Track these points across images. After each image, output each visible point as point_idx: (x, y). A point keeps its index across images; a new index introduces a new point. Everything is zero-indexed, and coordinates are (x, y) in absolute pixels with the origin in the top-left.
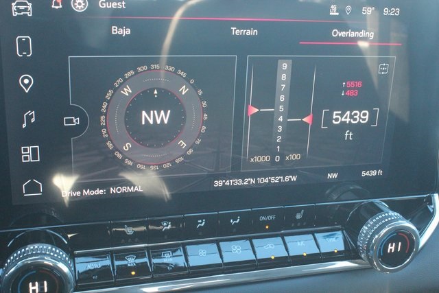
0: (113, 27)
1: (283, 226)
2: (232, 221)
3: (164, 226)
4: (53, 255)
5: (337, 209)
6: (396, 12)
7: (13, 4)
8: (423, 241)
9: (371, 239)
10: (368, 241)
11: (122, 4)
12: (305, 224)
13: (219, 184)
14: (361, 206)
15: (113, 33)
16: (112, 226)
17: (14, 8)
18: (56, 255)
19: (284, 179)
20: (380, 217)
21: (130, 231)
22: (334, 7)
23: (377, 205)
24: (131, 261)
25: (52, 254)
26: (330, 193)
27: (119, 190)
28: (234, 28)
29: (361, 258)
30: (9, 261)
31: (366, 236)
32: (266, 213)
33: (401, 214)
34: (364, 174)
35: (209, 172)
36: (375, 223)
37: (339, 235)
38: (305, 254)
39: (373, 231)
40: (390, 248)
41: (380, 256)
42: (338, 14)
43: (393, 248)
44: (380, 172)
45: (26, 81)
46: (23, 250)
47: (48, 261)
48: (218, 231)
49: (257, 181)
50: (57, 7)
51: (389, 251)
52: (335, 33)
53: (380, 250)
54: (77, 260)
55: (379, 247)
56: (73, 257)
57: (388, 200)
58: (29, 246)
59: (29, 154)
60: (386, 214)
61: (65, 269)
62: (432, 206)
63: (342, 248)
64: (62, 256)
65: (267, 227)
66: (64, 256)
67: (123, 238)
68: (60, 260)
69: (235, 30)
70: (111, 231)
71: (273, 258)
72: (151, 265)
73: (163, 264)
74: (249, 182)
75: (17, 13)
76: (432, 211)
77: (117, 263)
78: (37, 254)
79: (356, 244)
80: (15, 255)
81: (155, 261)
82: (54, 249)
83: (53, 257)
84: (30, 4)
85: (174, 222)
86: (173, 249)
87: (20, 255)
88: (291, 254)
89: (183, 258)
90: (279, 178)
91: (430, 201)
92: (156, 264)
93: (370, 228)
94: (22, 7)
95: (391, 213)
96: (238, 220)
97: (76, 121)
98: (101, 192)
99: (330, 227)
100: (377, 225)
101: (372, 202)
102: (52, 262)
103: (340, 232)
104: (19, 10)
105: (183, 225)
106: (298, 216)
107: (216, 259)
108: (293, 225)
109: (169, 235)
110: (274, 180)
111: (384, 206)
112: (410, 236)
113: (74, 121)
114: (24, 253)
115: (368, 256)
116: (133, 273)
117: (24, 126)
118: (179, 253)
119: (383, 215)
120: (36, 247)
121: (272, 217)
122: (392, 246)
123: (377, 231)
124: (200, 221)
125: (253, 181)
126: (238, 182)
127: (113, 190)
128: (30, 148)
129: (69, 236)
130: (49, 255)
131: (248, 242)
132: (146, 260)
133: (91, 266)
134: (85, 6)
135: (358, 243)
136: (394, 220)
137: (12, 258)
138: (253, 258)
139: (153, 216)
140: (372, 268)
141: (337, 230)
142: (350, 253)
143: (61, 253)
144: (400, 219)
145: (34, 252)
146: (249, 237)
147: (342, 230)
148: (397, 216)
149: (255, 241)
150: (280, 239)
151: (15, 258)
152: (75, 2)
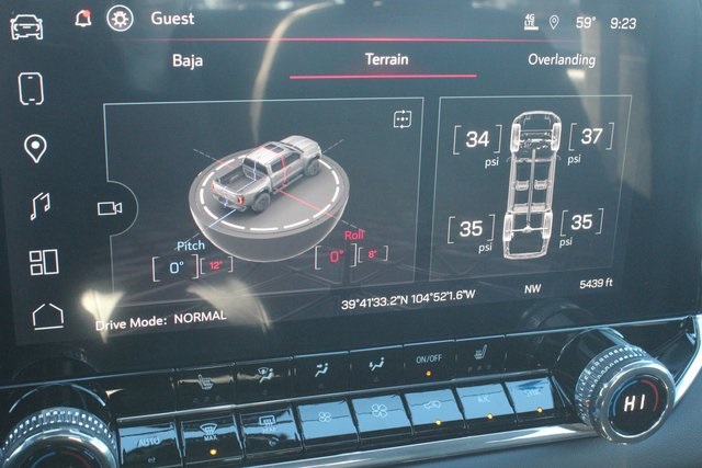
0: (175, 56)
1: (453, 372)
2: (371, 365)
3: (262, 375)
4: (83, 426)
5: (540, 342)
6: (632, 23)
7: (13, 21)
8: (680, 390)
9: (599, 385)
10: (593, 394)
11: (188, 19)
13: (349, 305)
14: (579, 337)
15: (175, 65)
16: (177, 376)
17: (14, 27)
18: (87, 426)
19: (454, 296)
20: (611, 354)
21: (206, 383)
22: (530, 18)
23: (605, 333)
24: (210, 432)
25: (81, 424)
26: (530, 315)
27: (188, 318)
28: (369, 55)
29: (581, 421)
30: (11, 436)
31: (588, 385)
32: (426, 351)
33: (644, 348)
34: (583, 285)
35: (333, 285)
36: (603, 365)
37: (545, 384)
38: (490, 417)
39: (599, 376)
40: (627, 403)
41: (611, 417)
42: (537, 28)
43: (632, 404)
44: (610, 281)
45: (35, 145)
46: (34, 419)
47: (75, 436)
48: (350, 382)
49: (410, 299)
50: (83, 25)
51: (626, 409)
52: (533, 59)
53: (611, 407)
54: (122, 432)
55: (610, 403)
56: (115, 427)
57: (622, 327)
58: (43, 411)
59: (42, 262)
60: (621, 350)
61: (103, 448)
62: (694, 335)
63: (550, 405)
64: (97, 427)
65: (429, 374)
66: (101, 426)
67: (196, 396)
68: (94, 434)
69: (372, 57)
70: (176, 384)
71: (438, 423)
72: (242, 439)
73: (261, 435)
74: (398, 301)
75: (19, 36)
76: (693, 342)
77: (187, 435)
78: (56, 425)
79: (572, 398)
80: (21, 426)
81: (248, 431)
82: (84, 416)
83: (83, 430)
84: (40, 21)
85: (277, 368)
86: (277, 411)
87: (29, 426)
88: (468, 417)
89: (293, 424)
90: (446, 294)
91: (691, 326)
92: (250, 435)
93: (595, 373)
94: (27, 26)
95: (628, 347)
96: (382, 363)
97: (117, 208)
98: (159, 322)
99: (530, 372)
100: (607, 368)
101: (597, 331)
102: (81, 437)
103: (546, 380)
104: (22, 31)
105: (292, 371)
106: (479, 356)
107: (346, 427)
108: (470, 369)
109: (271, 389)
110: (439, 297)
111: (617, 336)
112: (659, 384)
113: (114, 208)
114: (36, 423)
115: (592, 417)
116: (213, 452)
117: (33, 217)
118: (286, 417)
119: (616, 351)
120: (55, 413)
121: (435, 358)
122: (630, 400)
123: (607, 377)
124: (320, 366)
125: (404, 300)
126: (380, 302)
127: (179, 319)
128: (42, 253)
129: (109, 393)
130: (76, 426)
131: (398, 398)
132: (233, 429)
133: (144, 442)
134: (128, 22)
135: (576, 397)
136: (635, 359)
137: (16, 431)
138: (407, 423)
139: (243, 360)
140: (599, 436)
141: (542, 376)
142: (562, 412)
143: (96, 422)
144: (643, 357)
145: (52, 422)
146: (399, 390)
147: (549, 376)
148: (638, 352)
149: (409, 396)
150: (449, 392)
151: (21, 431)
152: (112, 16)
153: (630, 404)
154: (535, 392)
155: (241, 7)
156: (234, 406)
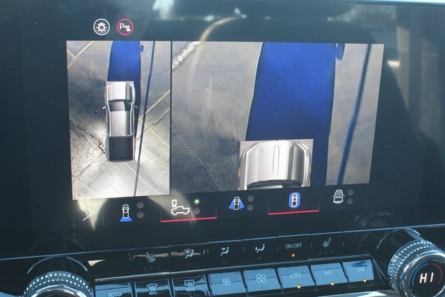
1: (310, 255)
2: (256, 249)
3: (187, 254)
4: (73, 284)
5: (366, 236)
9: (402, 268)
10: (399, 271)
12: (332, 252)
14: (391, 234)
16: (133, 253)
18: (75, 284)
20: (411, 245)
21: (151, 258)
23: (408, 232)
24: (153, 289)
25: (71, 282)
26: (359, 220)
29: (391, 288)
30: (28, 289)
31: (396, 266)
32: (292, 241)
33: (433, 243)
36: (406, 252)
37: (369, 263)
38: (332, 284)
39: (403, 260)
40: (422, 278)
41: (411, 287)
43: (425, 278)
46: (42, 278)
47: (68, 290)
51: (421, 282)
53: (411, 280)
54: (97, 287)
55: (411, 277)
56: (93, 285)
57: (419, 228)
58: (48, 273)
60: (418, 243)
63: (371, 278)
64: (81, 285)
65: (293, 255)
66: (84, 284)
68: (79, 289)
70: (132, 258)
72: (173, 294)
73: (185, 291)
77: (138, 290)
78: (55, 283)
79: (386, 273)
80: (34, 283)
81: (177, 289)
82: (73, 277)
83: (72, 286)
85: (197, 249)
86: (196, 277)
87: (39, 283)
88: (318, 284)
89: (206, 285)
92: (178, 291)
93: (401, 257)
95: (423, 242)
96: (263, 248)
99: (359, 256)
100: (408, 255)
101: (403, 230)
102: (74, 292)
103: (369, 261)
105: (206, 252)
106: (326, 244)
107: (240, 289)
108: (320, 253)
109: (193, 262)
111: (416, 234)
112: (442, 266)
114: (43, 281)
115: (398, 286)
118: (202, 281)
119: (415, 244)
120: (56, 275)
121: (298, 245)
122: (424, 276)
123: (408, 261)
124: (224, 249)
129: (92, 263)
130: (68, 283)
131: (273, 270)
132: (167, 287)
133: (111, 294)
134: (107, 29)
135: (389, 273)
136: (427, 249)
137: (31, 286)
138: (279, 287)
139: (175, 244)
141: (367, 258)
142: (379, 282)
143: (81, 281)
144: (432, 248)
145: (53, 280)
146: (274, 265)
147: (371, 258)
148: (429, 245)
149: (280, 270)
150: (306, 267)
151: (34, 286)
152: (97, 25)
153: (423, 278)
154: (362, 269)
155: (182, 19)
156: (169, 273)
